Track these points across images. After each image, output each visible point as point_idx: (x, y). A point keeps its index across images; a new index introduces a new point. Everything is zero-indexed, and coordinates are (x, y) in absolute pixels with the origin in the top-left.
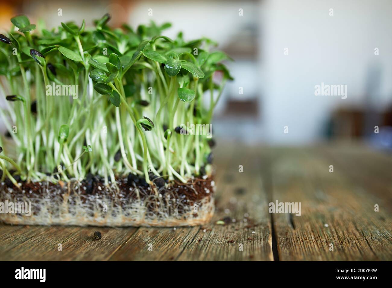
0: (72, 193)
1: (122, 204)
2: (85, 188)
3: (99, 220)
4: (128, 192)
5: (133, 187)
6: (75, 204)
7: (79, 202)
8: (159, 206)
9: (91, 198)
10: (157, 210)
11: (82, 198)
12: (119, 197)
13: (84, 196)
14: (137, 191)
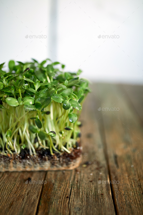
0: (14, 159)
1: (39, 163)
2: (21, 157)
3: (28, 169)
4: (42, 158)
5: (45, 156)
6: (16, 163)
7: (18, 163)
8: (57, 163)
9: (24, 161)
10: (56, 164)
11: (20, 161)
12: (38, 160)
13: (21, 161)
14: (47, 158)
